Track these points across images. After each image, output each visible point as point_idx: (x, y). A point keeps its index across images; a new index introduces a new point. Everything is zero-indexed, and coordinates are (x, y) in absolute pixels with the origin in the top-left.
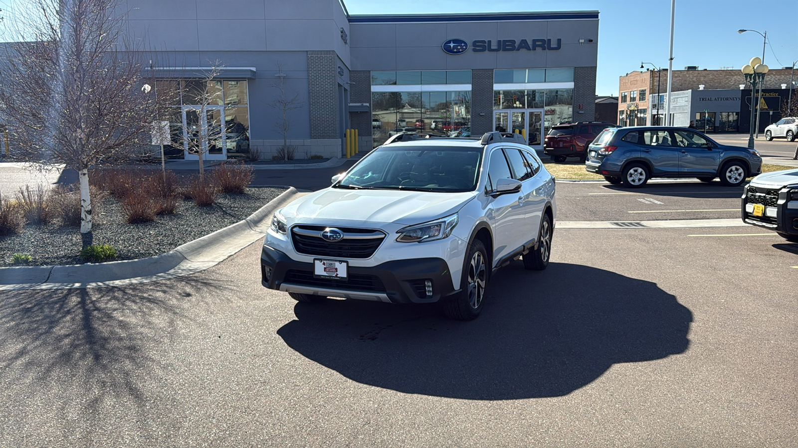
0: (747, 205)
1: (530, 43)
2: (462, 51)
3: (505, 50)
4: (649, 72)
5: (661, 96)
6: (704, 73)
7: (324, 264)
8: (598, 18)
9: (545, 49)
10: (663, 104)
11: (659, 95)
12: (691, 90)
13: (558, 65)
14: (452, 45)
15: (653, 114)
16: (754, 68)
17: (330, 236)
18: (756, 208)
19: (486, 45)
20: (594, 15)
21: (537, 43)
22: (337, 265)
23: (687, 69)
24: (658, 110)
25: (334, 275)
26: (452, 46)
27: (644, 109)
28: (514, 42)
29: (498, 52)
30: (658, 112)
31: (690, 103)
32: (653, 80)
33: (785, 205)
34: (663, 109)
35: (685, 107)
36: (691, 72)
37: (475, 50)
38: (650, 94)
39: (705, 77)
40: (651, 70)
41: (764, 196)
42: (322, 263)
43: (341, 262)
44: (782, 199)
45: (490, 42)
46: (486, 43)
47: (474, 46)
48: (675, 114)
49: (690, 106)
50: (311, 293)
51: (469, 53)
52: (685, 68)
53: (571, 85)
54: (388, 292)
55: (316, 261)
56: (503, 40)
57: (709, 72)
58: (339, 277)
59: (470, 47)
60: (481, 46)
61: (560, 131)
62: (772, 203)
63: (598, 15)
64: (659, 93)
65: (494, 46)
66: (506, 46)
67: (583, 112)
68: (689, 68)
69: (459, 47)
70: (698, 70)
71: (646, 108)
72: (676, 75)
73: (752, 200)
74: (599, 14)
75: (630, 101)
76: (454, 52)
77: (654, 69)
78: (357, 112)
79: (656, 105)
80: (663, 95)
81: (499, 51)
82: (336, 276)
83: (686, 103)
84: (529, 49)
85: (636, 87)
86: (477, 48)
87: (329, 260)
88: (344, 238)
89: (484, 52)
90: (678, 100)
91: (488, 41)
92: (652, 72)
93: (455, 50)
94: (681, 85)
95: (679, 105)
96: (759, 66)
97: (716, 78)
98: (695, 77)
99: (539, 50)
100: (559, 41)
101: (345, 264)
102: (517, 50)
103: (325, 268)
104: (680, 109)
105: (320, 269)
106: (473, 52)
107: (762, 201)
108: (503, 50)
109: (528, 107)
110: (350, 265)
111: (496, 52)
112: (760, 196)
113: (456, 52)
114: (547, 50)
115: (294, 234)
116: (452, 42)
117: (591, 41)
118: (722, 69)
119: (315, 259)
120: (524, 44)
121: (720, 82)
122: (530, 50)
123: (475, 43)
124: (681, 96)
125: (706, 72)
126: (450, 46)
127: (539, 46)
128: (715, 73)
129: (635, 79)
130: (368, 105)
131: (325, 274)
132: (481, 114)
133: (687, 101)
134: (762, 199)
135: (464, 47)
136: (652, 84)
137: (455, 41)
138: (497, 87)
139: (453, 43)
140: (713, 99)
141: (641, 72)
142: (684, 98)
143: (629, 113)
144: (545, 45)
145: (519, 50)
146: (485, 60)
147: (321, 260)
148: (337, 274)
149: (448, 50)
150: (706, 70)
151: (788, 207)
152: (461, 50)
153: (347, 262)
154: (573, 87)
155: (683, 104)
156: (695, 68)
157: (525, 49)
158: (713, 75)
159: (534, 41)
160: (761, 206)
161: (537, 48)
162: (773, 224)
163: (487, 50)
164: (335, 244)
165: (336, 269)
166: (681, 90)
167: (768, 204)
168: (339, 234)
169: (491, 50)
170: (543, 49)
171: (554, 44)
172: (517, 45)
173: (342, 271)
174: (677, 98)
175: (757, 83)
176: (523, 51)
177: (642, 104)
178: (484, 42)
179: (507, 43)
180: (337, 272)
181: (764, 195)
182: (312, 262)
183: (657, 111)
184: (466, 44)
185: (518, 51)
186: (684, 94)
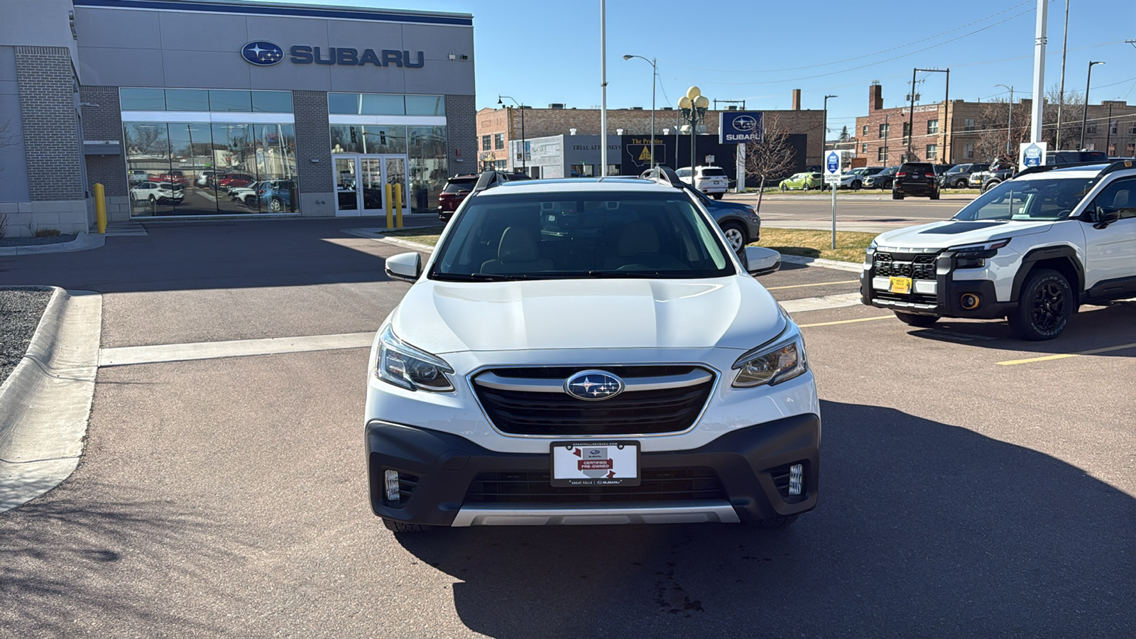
0: (874, 279)
1: (379, 55)
2: (274, 62)
3: (342, 63)
4: (506, 110)
5: (526, 142)
6: (573, 113)
7: (578, 453)
8: (471, 24)
9: (401, 66)
10: (529, 153)
11: (523, 141)
12: (562, 135)
13: (421, 91)
14: (257, 50)
15: (515, 166)
16: (692, 101)
17: (592, 389)
18: (895, 282)
19: (312, 53)
20: (467, 21)
21: (390, 56)
22: (612, 452)
23: (551, 108)
24: (524, 161)
25: (605, 477)
26: (257, 53)
27: (503, 161)
28: (354, 52)
29: (331, 66)
30: (524, 164)
31: (563, 152)
32: (512, 121)
33: (949, 275)
34: (530, 160)
35: (556, 158)
36: (557, 111)
37: (294, 61)
38: (509, 140)
39: (574, 118)
40: (508, 108)
41: (911, 266)
42: (574, 450)
43: (621, 444)
44: (944, 267)
45: (317, 49)
46: (311, 51)
47: (292, 54)
48: (544, 168)
49: (563, 156)
50: (544, 522)
51: (286, 65)
52: (549, 105)
53: (441, 121)
54: (731, 499)
55: (556, 449)
56: (338, 49)
57: (578, 111)
58: (617, 479)
59: (287, 55)
60: (303, 55)
61: (461, 186)
62: (927, 275)
63: (471, 21)
64: (523, 139)
65: (324, 56)
66: (343, 57)
67: (462, 160)
68: (554, 106)
69: (269, 55)
70: (565, 109)
71: (505, 158)
72: (540, 115)
73: (886, 272)
74: (473, 19)
75: (484, 150)
76: (262, 62)
77: (512, 106)
78: (101, 155)
79: (520, 155)
80: (529, 142)
81: (333, 64)
82: (610, 477)
83: (558, 152)
84: (378, 64)
85: (490, 131)
86: (298, 58)
87: (589, 445)
88: (625, 390)
89: (310, 65)
90: (547, 147)
91: (316, 48)
92: (510, 109)
93: (263, 59)
94: (546, 129)
95: (548, 154)
96: (698, 99)
97: (588, 120)
98: (562, 118)
99: (392, 66)
100: (421, 54)
101: (634, 448)
102: (360, 65)
103: (580, 463)
104: (550, 160)
105: (566, 466)
106: (293, 64)
107: (906, 272)
108: (339, 64)
109: (367, 153)
110: (643, 449)
111: (328, 66)
112: (901, 265)
113: (265, 62)
114: (404, 67)
115: (481, 391)
116: (257, 46)
117: (465, 57)
118: (594, 108)
119: (553, 445)
120: (369, 57)
121: (593, 126)
122: (380, 65)
123: (294, 50)
124: (551, 143)
125: (575, 111)
126: (255, 52)
127: (392, 60)
128: (586, 113)
129: (488, 119)
130: (117, 143)
131: (581, 475)
132: (313, 161)
133: (558, 150)
134: (907, 269)
135: (278, 55)
136: (511, 125)
137: (261, 45)
138: (334, 119)
139: (260, 48)
140: (590, 147)
141: (496, 110)
142: (554, 146)
143: (483, 166)
144: (400, 59)
145: (363, 65)
146: (312, 77)
147: (568, 445)
148: (612, 473)
149: (252, 58)
150: (575, 109)
151: (954, 279)
152: (272, 59)
153: (637, 444)
154: (445, 123)
155: (554, 154)
156: (561, 106)
157: (372, 64)
158: (584, 116)
159: (385, 53)
160: (906, 280)
161: (389, 63)
162: (929, 304)
163: (314, 63)
164: (602, 404)
165: (610, 463)
166: (547, 136)
167: (917, 276)
168: (613, 381)
169: (320, 62)
170: (398, 66)
171: (413, 60)
172: (359, 56)
173: (624, 464)
174: (546, 146)
175: (697, 121)
176: (369, 66)
177: (500, 153)
178: (308, 49)
179: (344, 53)
180: (611, 467)
181: (910, 263)
182: (547, 451)
183: (522, 162)
184: (280, 51)
185: (361, 67)
186: (554, 140)
